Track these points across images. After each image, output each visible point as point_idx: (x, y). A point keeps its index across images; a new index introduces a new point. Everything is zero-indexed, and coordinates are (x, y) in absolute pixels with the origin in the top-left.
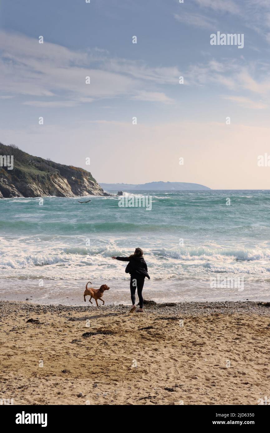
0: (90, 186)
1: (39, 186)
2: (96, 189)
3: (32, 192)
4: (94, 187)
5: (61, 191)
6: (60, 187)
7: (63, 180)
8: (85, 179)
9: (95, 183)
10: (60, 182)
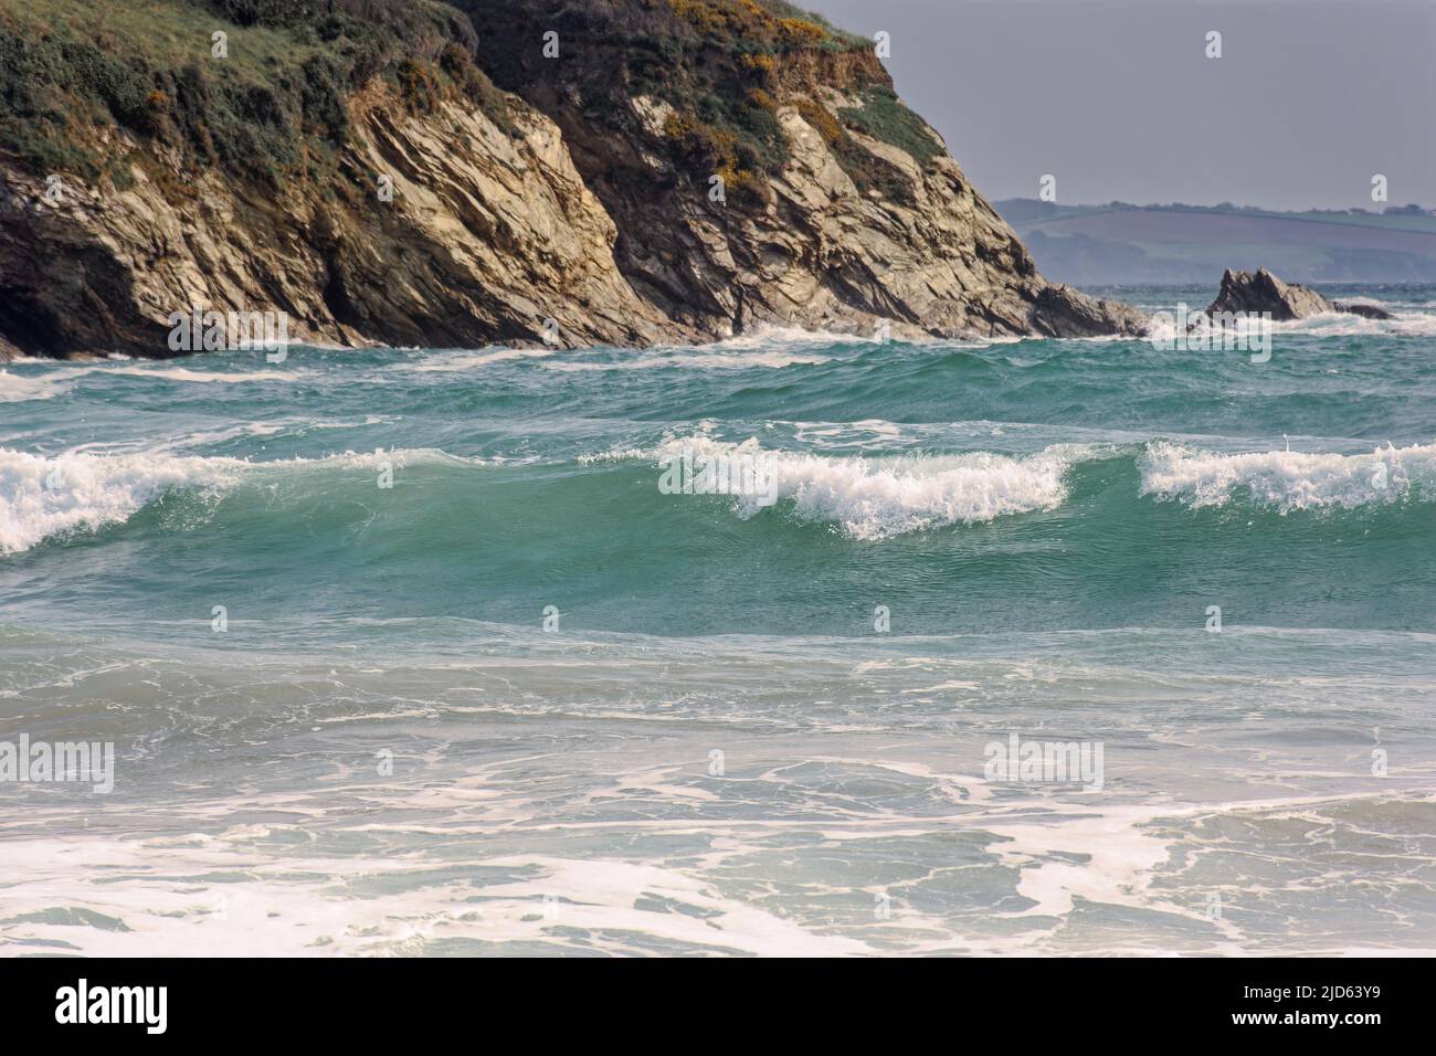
0: (867, 209)
1: (206, 212)
2: (938, 245)
3: (110, 278)
4: (906, 215)
5: (480, 263)
6: (473, 224)
7: (516, 135)
8: (794, 124)
9: (929, 170)
10: (468, 157)
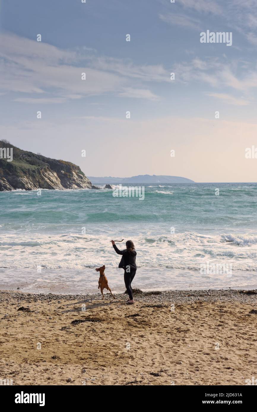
0: (79, 179)
1: (30, 180)
2: (85, 182)
3: (23, 184)
4: (82, 180)
5: (51, 184)
6: (50, 181)
7: (53, 174)
8: (74, 173)
9: (84, 176)
10: (50, 175)
